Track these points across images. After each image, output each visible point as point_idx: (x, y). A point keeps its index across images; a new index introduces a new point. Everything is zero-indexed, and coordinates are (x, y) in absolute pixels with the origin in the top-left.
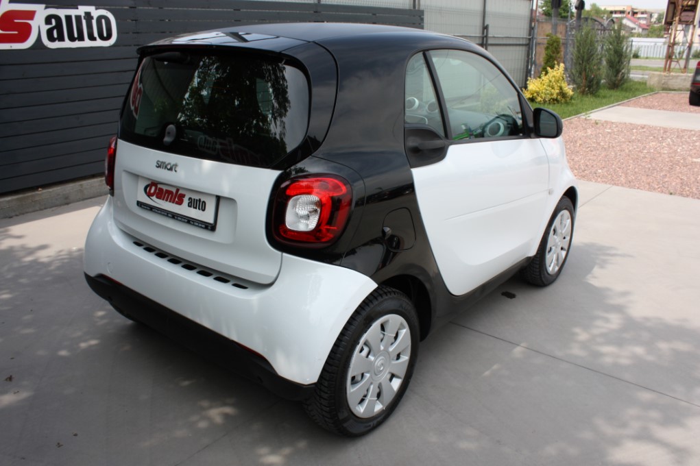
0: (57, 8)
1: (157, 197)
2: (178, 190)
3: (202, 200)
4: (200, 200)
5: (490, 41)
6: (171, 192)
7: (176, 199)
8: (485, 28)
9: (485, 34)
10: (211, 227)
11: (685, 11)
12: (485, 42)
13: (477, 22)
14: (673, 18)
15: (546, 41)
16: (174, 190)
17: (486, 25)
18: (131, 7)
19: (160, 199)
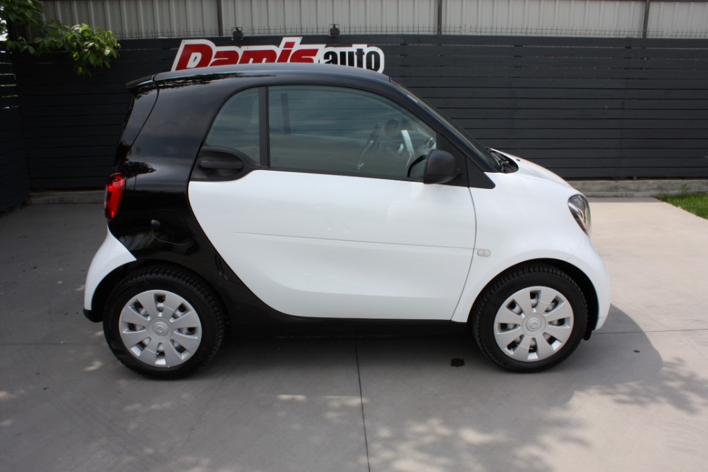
0: (335, 46)
18: (401, 45)
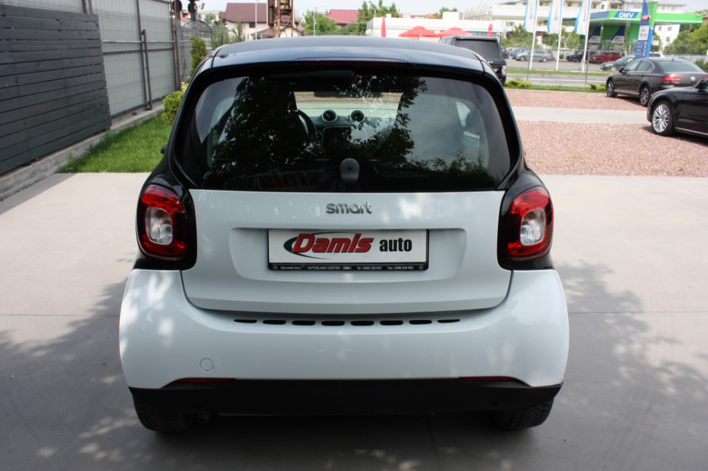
1: (315, 251)
2: (357, 236)
3: (404, 239)
4: (400, 240)
5: (149, 47)
6: (347, 241)
7: (357, 247)
8: (142, 33)
9: (143, 40)
10: (421, 267)
11: (283, 14)
12: (144, 48)
13: (133, 27)
14: (273, 21)
15: (190, 44)
16: (351, 237)
17: (142, 30)
19: (323, 251)
